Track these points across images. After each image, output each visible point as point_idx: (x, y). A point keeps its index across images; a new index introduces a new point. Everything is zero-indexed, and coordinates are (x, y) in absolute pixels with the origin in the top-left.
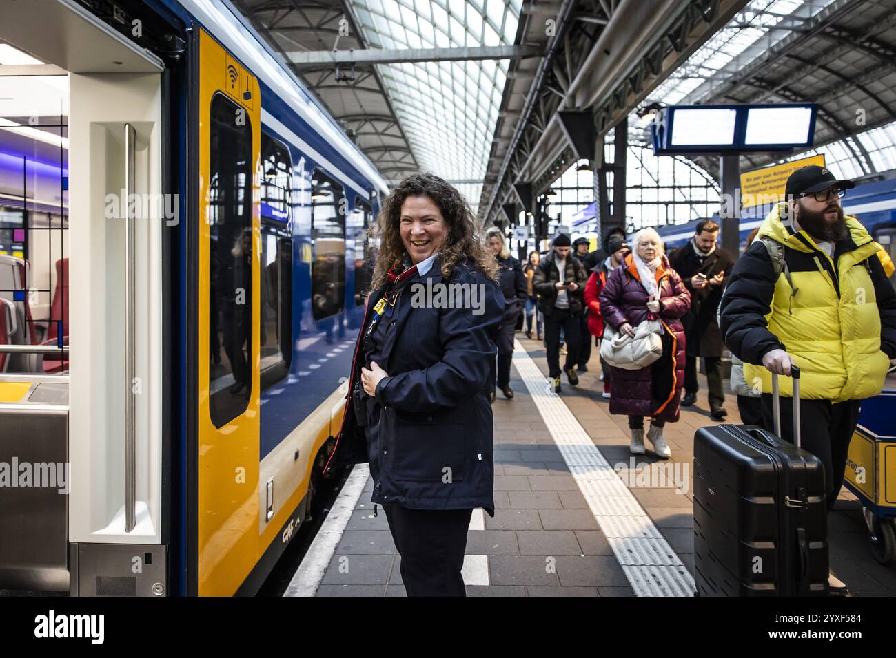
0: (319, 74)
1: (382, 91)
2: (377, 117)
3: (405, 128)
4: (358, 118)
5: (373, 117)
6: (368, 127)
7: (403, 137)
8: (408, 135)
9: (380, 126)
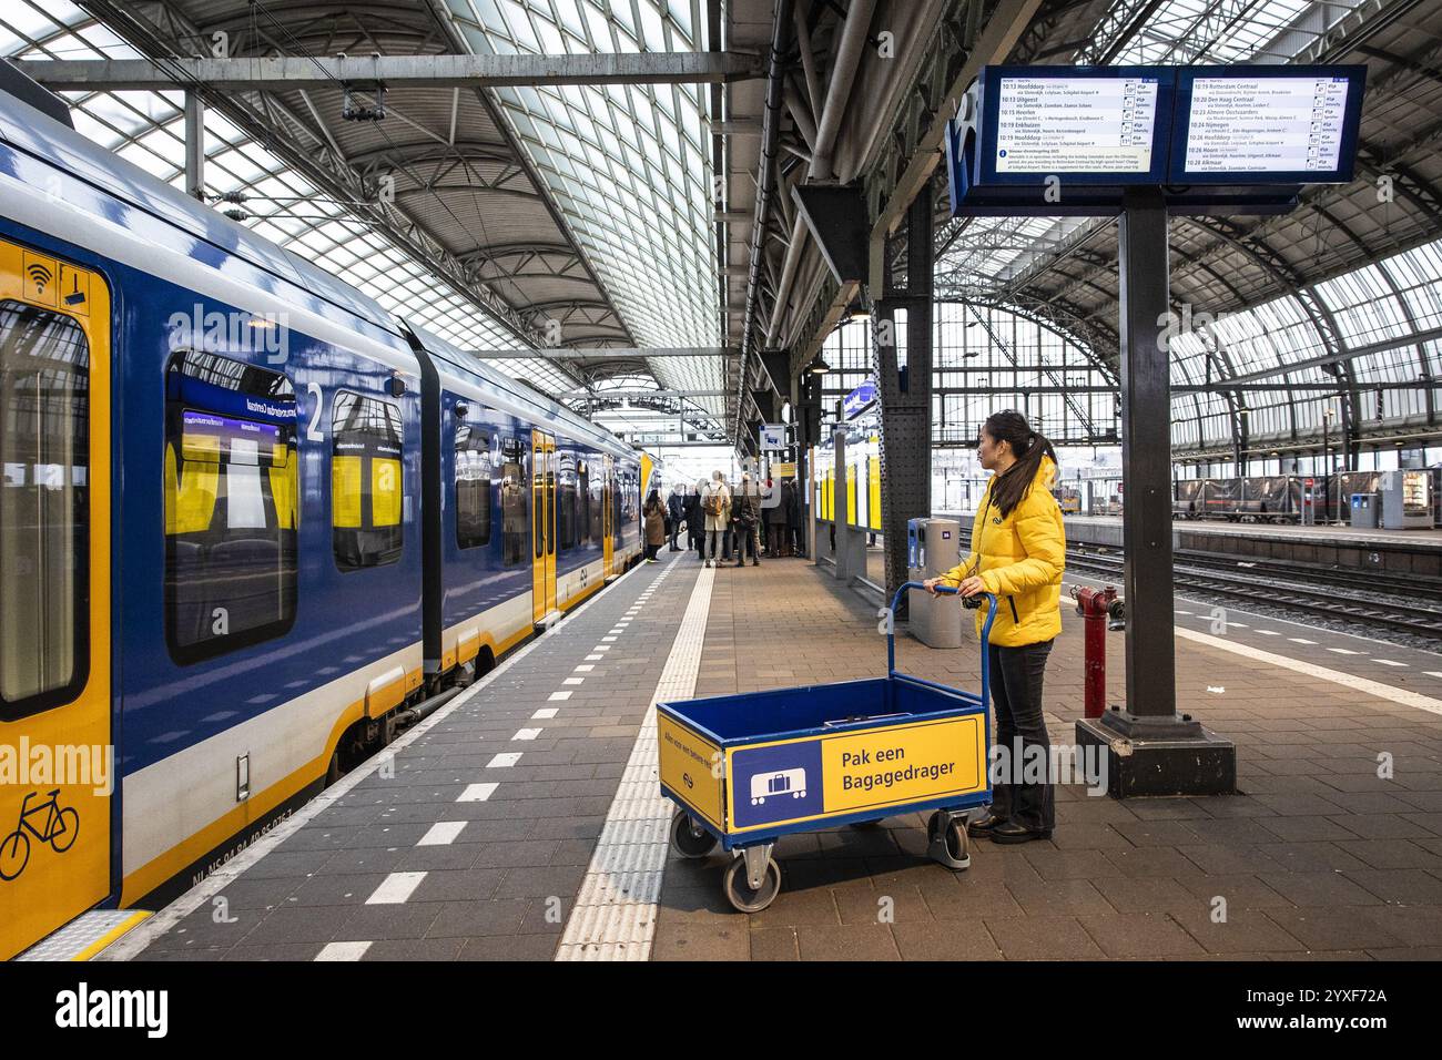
0: (434, 166)
1: (541, 194)
2: (549, 248)
3: (594, 265)
4: (519, 248)
5: (543, 248)
6: (536, 265)
7: (594, 280)
8: (601, 277)
9: (557, 263)
